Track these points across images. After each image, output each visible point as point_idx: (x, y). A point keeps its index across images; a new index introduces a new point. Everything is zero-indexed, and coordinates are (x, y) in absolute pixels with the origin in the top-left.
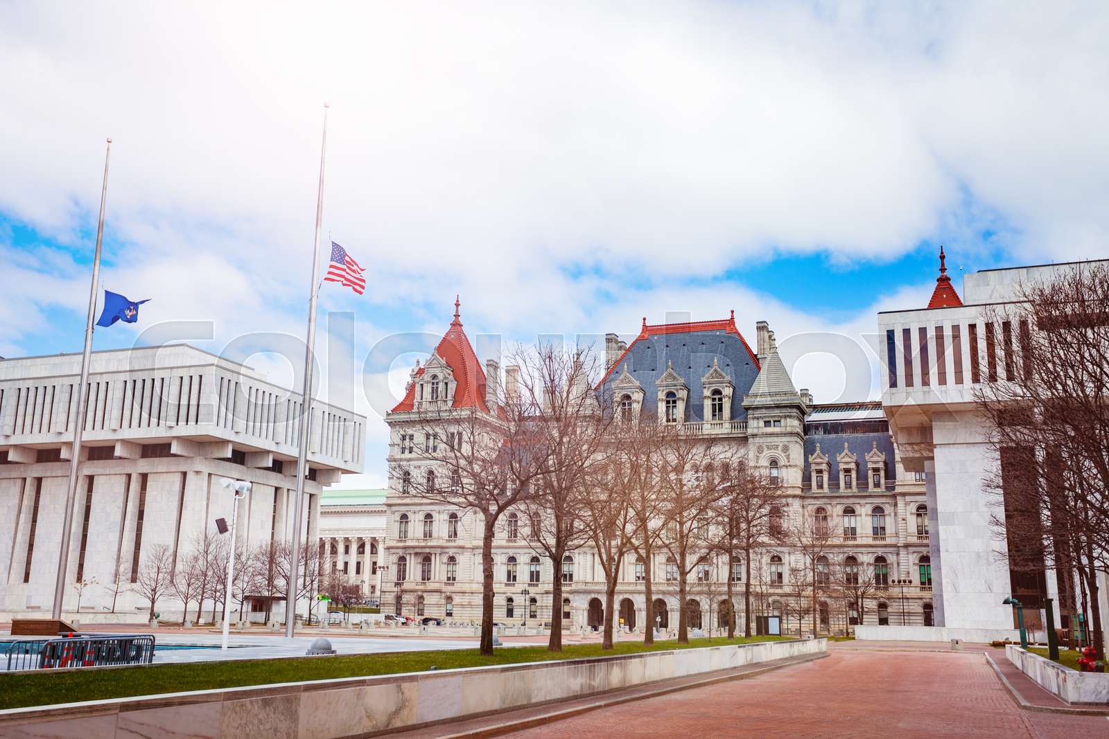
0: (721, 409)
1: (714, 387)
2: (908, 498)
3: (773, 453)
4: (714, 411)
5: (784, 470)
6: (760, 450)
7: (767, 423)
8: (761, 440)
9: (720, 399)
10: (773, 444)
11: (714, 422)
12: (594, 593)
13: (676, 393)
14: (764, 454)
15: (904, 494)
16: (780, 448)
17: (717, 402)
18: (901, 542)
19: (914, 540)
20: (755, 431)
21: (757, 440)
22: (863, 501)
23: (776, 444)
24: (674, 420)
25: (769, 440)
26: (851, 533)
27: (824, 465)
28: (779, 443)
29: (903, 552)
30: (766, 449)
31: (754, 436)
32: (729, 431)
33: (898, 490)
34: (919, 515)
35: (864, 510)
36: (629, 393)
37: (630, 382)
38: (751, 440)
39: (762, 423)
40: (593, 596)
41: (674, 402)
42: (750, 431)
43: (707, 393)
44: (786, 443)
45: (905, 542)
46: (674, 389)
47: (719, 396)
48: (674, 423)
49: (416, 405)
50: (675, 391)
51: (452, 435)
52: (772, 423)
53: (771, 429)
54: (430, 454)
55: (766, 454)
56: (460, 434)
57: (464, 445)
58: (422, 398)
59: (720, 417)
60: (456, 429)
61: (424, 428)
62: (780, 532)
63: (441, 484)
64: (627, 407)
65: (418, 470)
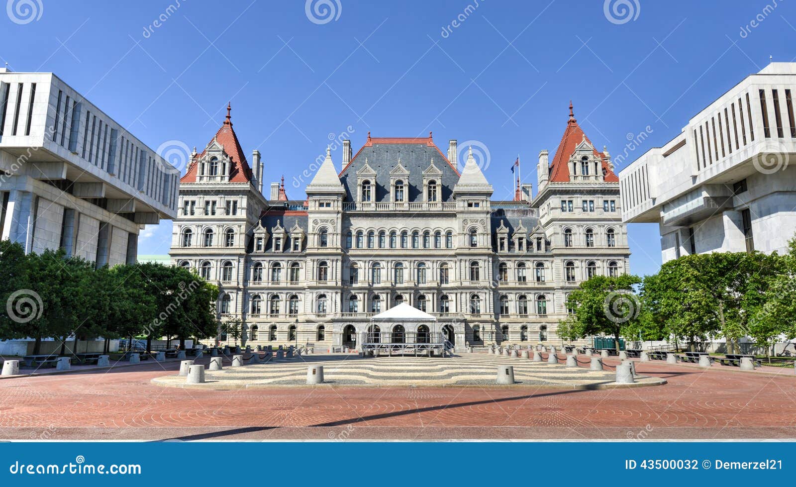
0: (435, 195)
1: (431, 178)
2: (562, 258)
3: (474, 224)
4: (430, 196)
5: (481, 236)
6: (465, 220)
7: (470, 205)
8: (466, 216)
9: (435, 187)
10: (475, 218)
11: (430, 203)
12: (350, 321)
13: (404, 182)
14: (468, 226)
15: (559, 254)
16: (478, 222)
17: (432, 189)
19: (565, 285)
20: (462, 209)
21: (464, 215)
22: (531, 259)
23: (477, 218)
24: (401, 200)
25: (472, 216)
26: (522, 279)
27: (506, 234)
28: (479, 219)
29: (559, 292)
30: (469, 222)
31: (462, 212)
32: (441, 209)
33: (555, 251)
34: (568, 269)
36: (369, 180)
37: (369, 171)
38: (458, 216)
39: (466, 204)
40: (348, 323)
41: (402, 187)
42: (457, 209)
43: (426, 182)
44: (484, 219)
45: (561, 286)
46: (402, 178)
47: (434, 185)
48: (401, 202)
49: (198, 179)
50: (403, 180)
51: (228, 203)
52: (473, 204)
53: (473, 209)
54: (210, 216)
55: (470, 225)
56: (235, 203)
57: (238, 211)
58: (203, 174)
59: (434, 199)
60: (232, 198)
61: (205, 196)
62: (477, 278)
63: (218, 240)
64: (366, 189)
65: (200, 229)
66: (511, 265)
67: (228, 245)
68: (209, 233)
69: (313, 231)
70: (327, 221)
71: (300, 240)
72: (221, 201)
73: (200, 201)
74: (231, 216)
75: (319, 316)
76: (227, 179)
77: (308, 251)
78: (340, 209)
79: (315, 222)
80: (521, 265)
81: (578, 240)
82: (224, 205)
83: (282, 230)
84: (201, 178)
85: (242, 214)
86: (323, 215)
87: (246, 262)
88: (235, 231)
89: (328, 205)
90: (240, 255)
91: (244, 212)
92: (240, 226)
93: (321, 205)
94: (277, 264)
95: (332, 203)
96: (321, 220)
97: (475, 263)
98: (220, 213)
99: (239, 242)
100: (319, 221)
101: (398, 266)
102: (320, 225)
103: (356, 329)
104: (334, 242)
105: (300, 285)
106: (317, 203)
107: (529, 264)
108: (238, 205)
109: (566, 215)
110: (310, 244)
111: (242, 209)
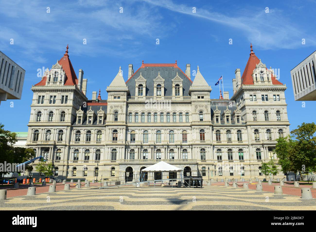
0: (179, 92)
1: (177, 83)
2: (252, 127)
3: (201, 108)
4: (176, 93)
5: (206, 115)
6: (196, 106)
8: (197, 103)
9: (179, 88)
10: (202, 105)
11: (176, 96)
13: (162, 85)
15: (250, 125)
16: (204, 107)
17: (177, 89)
18: (250, 143)
19: (254, 142)
20: (194, 100)
21: (195, 103)
22: (234, 128)
23: (203, 105)
24: (160, 95)
25: (200, 103)
26: (229, 140)
27: (219, 114)
28: (204, 105)
29: (251, 147)
30: (198, 107)
31: (194, 101)
32: (183, 100)
33: (248, 124)
34: (255, 133)
35: (234, 131)
36: (142, 84)
37: (142, 79)
38: (192, 103)
39: (197, 97)
40: (129, 166)
41: (160, 88)
42: (192, 100)
43: (174, 85)
44: (207, 105)
45: (252, 143)
46: (161, 83)
47: (178, 87)
48: (160, 96)
49: (47, 83)
50: (161, 84)
51: (63, 96)
52: (201, 97)
53: (201, 99)
54: (52, 104)
55: (199, 109)
56: (67, 96)
57: (68, 101)
58: (50, 81)
59: (179, 95)
60: (65, 94)
61: (50, 93)
62: (204, 139)
63: (56, 117)
64: (141, 89)
65: (46, 111)
66: (223, 131)
67: (61, 120)
68: (51, 114)
69: (110, 112)
70: (118, 106)
71: (103, 118)
72: (59, 96)
73: (47, 95)
74: (64, 104)
75: (112, 162)
76: (63, 83)
77: (107, 124)
78: (126, 100)
79: (112, 107)
80: (228, 131)
81: (261, 117)
82: (60, 98)
83: (93, 112)
84: (49, 83)
85: (70, 103)
86: (116, 103)
87: (71, 130)
88: (66, 112)
89: (119, 97)
90: (68, 126)
91: (71, 102)
92: (68, 110)
93: (115, 97)
94: (89, 132)
95: (121, 97)
96: (114, 106)
97: (202, 130)
98: (58, 103)
99: (68, 118)
100: (113, 107)
101: (158, 132)
102: (114, 109)
103: (133, 169)
104: (122, 118)
105: (102, 144)
106: (113, 97)
107: (232, 131)
108: (68, 98)
109: (253, 103)
110: (108, 120)
111: (71, 100)
